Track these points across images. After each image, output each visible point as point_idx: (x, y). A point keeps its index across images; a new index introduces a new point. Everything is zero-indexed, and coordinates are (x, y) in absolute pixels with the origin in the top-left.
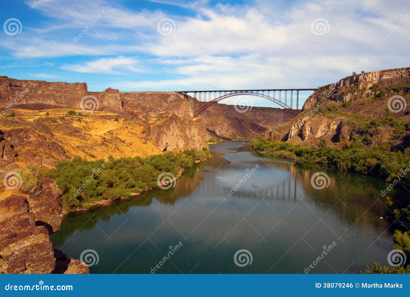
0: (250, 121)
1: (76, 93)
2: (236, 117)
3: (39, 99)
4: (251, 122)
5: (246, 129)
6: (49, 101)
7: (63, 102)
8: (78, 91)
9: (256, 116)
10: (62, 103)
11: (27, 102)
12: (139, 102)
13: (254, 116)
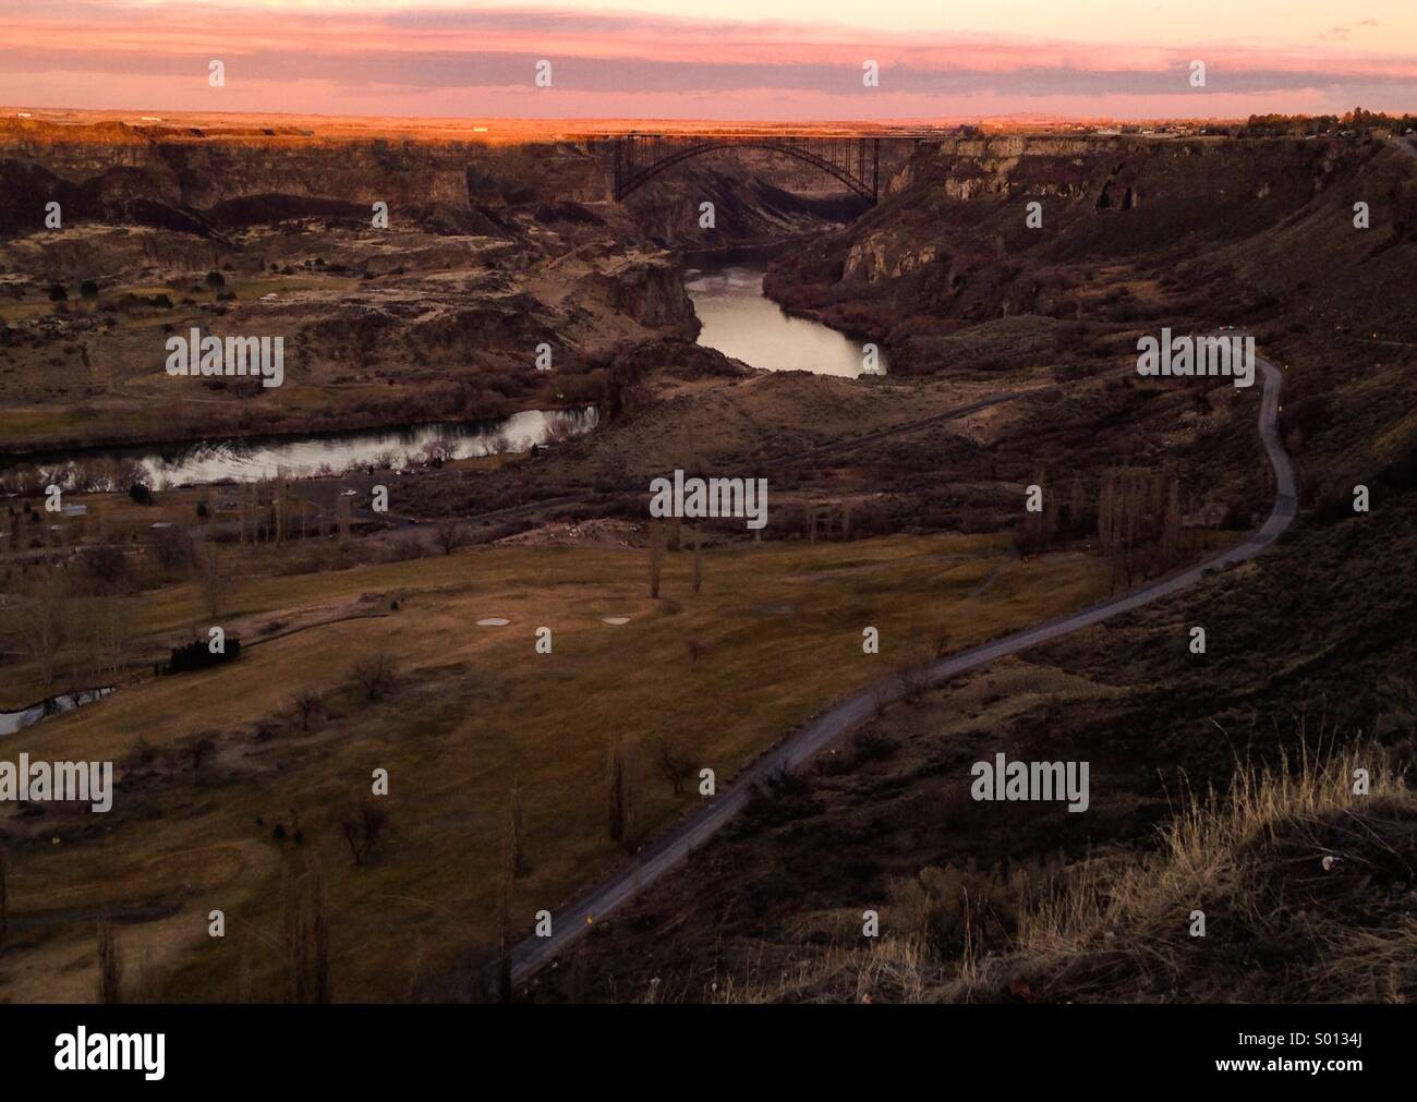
0: (755, 178)
1: (355, 166)
2: (714, 169)
3: (271, 184)
4: (758, 181)
5: (746, 207)
6: (291, 186)
7: (326, 189)
8: (358, 162)
9: (776, 160)
10: (323, 192)
11: (245, 191)
12: (470, 163)
13: (768, 161)
